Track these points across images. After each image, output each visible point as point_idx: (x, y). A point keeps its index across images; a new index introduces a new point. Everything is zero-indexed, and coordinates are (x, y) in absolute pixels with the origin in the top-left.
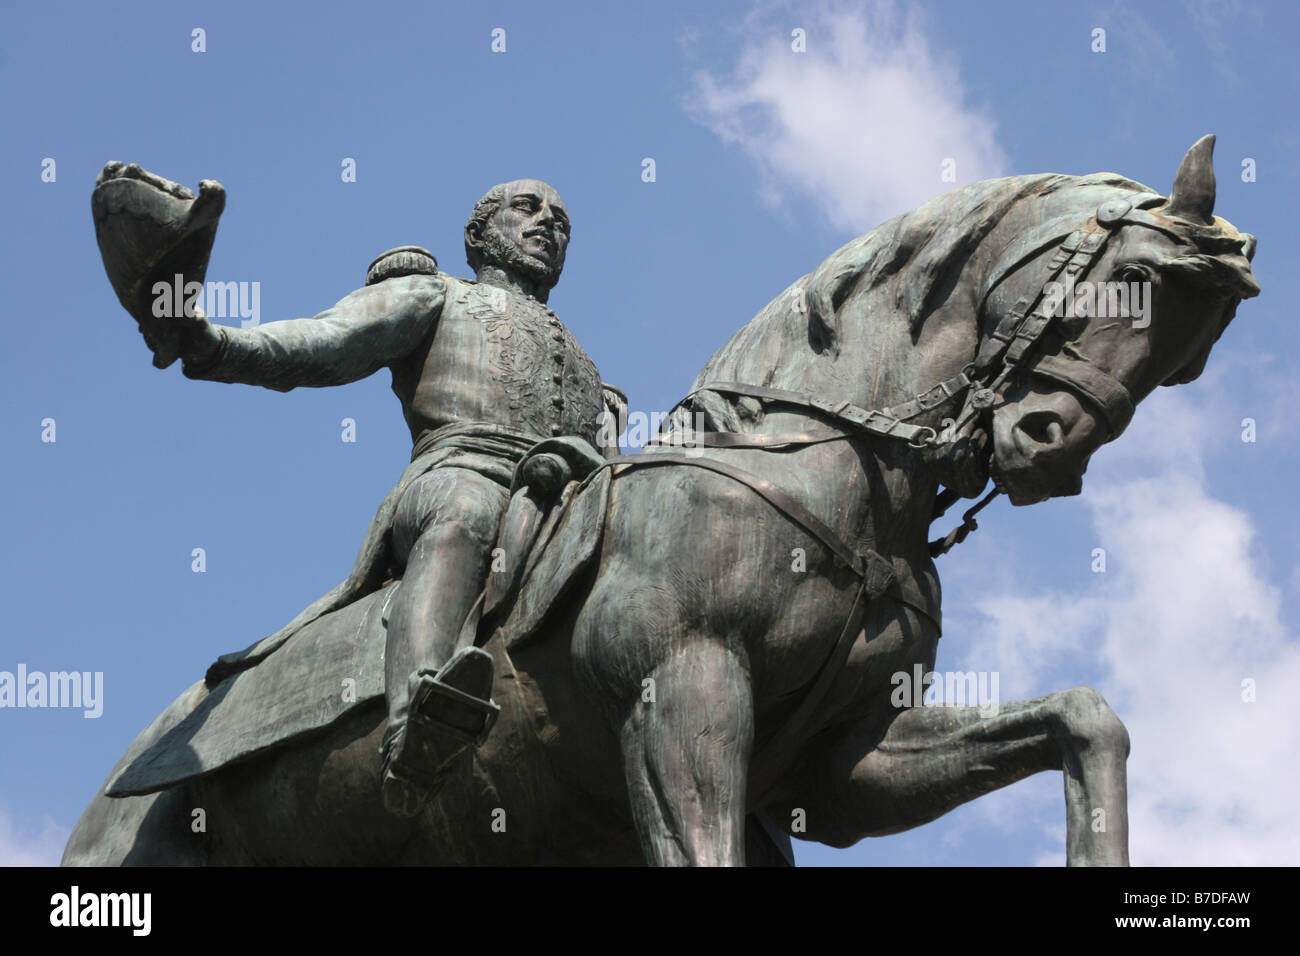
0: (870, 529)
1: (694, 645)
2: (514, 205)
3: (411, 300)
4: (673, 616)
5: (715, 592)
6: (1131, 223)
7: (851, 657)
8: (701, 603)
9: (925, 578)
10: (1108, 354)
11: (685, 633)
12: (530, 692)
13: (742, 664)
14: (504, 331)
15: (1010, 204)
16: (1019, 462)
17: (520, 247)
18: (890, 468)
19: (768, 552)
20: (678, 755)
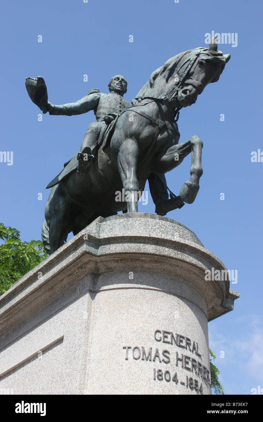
0: (160, 116)
1: (127, 140)
2: (115, 80)
3: (93, 97)
4: (123, 136)
5: (129, 130)
6: (201, 54)
7: (158, 139)
8: (127, 133)
9: (173, 124)
10: (198, 77)
11: (125, 139)
12: (106, 156)
13: (135, 142)
14: (110, 100)
15: (183, 56)
16: (182, 99)
17: (116, 86)
18: (163, 105)
19: (139, 122)
20: (124, 159)
